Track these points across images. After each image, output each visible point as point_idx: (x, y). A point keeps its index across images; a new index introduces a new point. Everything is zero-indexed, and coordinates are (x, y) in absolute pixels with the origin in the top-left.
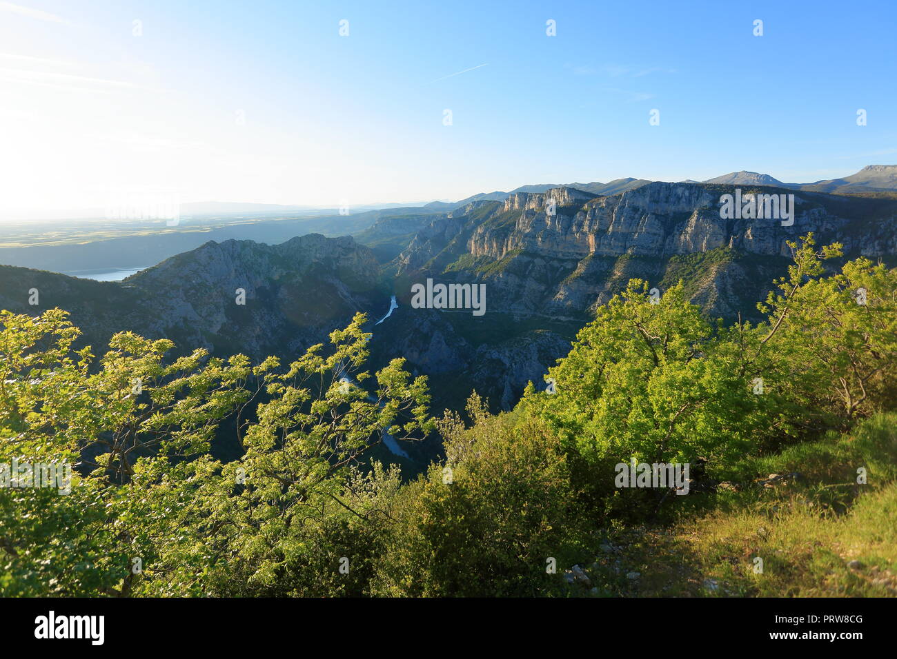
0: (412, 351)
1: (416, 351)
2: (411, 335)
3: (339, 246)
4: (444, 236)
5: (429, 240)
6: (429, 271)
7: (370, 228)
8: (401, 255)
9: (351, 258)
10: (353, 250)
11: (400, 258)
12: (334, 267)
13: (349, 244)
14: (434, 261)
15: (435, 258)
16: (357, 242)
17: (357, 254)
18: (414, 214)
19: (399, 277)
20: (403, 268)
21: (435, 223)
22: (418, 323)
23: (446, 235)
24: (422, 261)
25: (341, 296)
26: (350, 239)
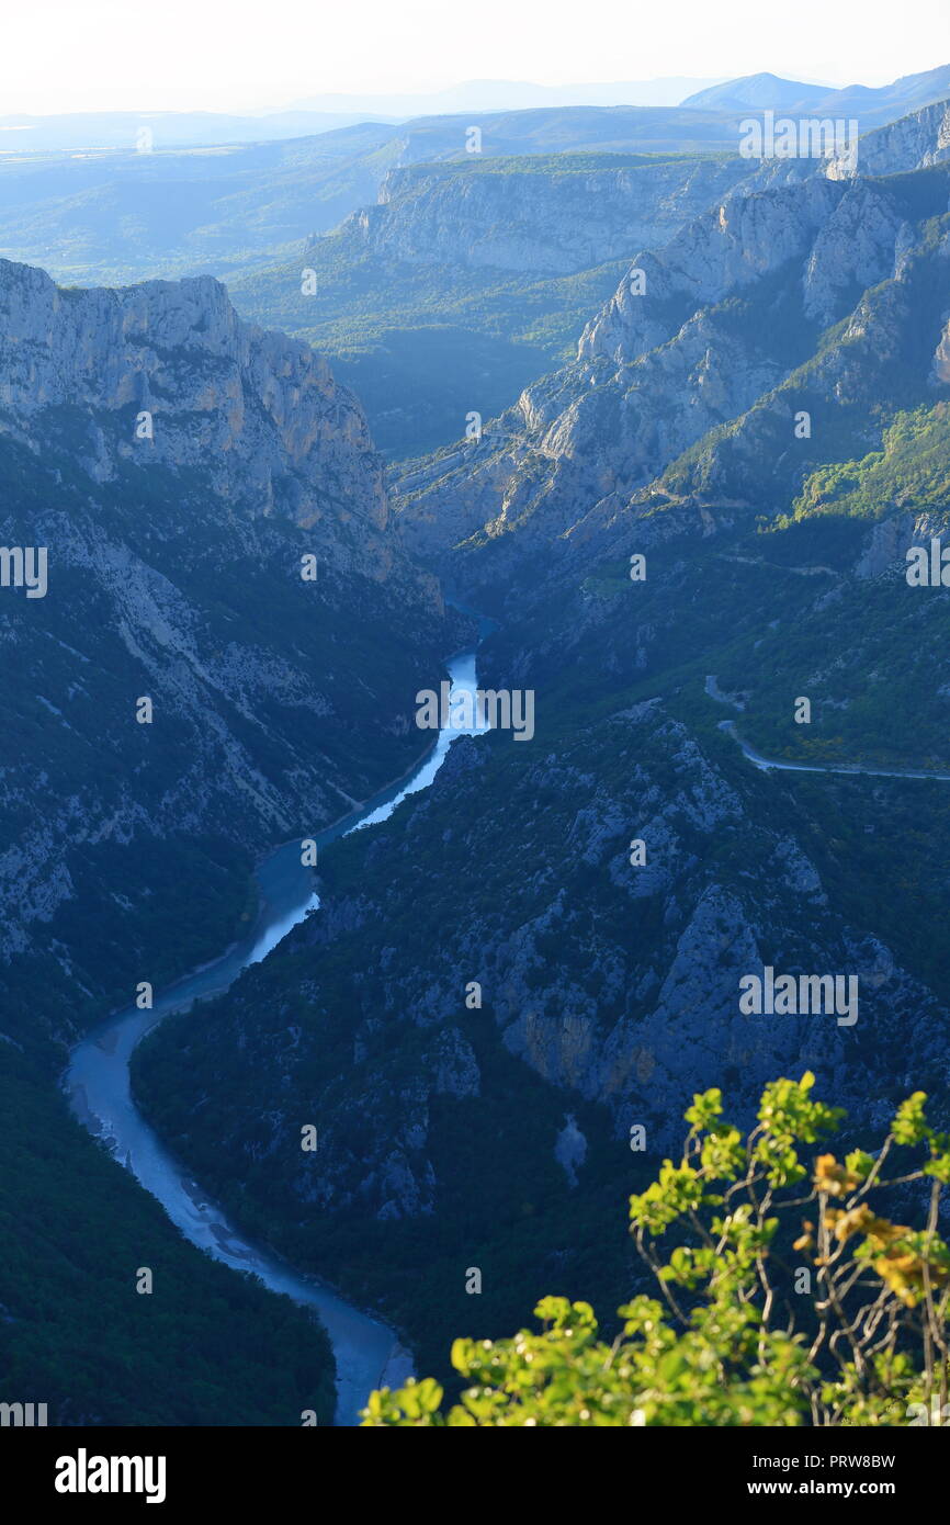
0: (553, 1011)
1: (579, 1010)
2: (555, 908)
3: (138, 340)
4: (797, 292)
5: (698, 316)
6: (693, 510)
7: (334, 231)
8: (525, 401)
9: (212, 415)
10: (226, 362)
11: (514, 423)
12: (101, 471)
13: (201, 327)
14: (726, 449)
15: (734, 429)
16: (246, 313)
17: (248, 390)
18: (615, 146)
19: (506, 539)
20: (529, 486)
21: (740, 205)
22: (599, 832)
23: (808, 281)
24: (653, 448)
25: (136, 652)
26: (206, 293)
